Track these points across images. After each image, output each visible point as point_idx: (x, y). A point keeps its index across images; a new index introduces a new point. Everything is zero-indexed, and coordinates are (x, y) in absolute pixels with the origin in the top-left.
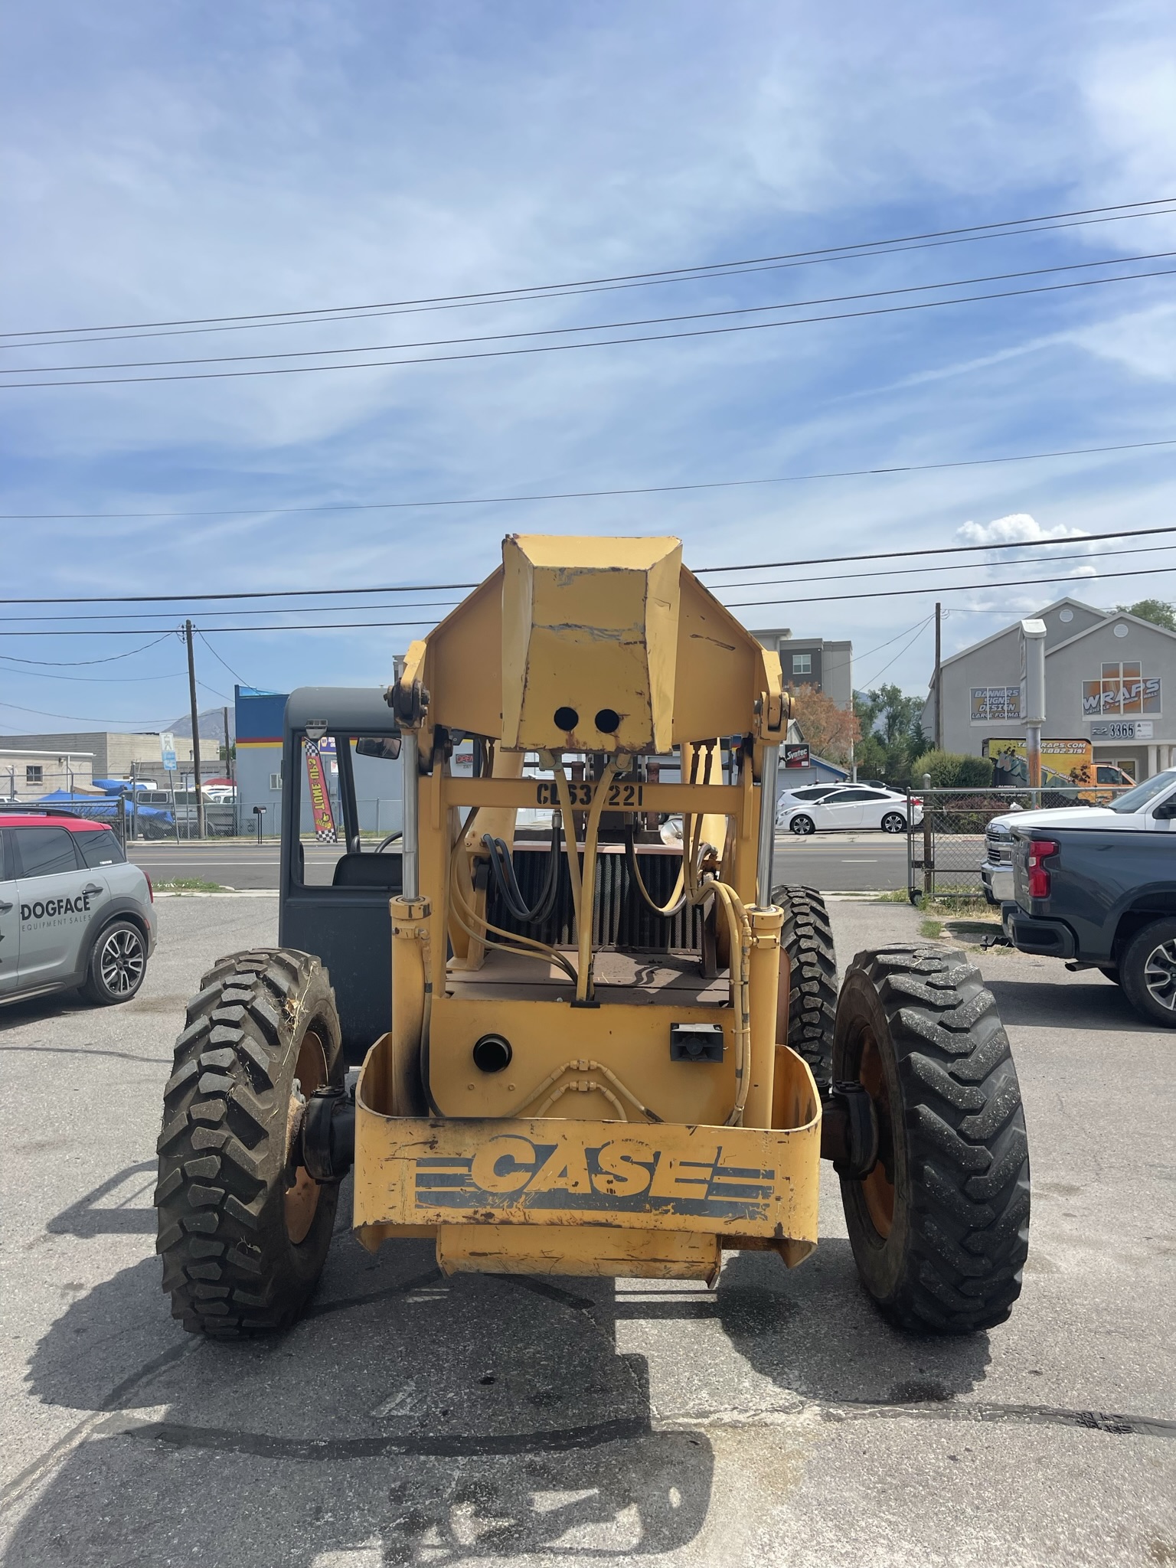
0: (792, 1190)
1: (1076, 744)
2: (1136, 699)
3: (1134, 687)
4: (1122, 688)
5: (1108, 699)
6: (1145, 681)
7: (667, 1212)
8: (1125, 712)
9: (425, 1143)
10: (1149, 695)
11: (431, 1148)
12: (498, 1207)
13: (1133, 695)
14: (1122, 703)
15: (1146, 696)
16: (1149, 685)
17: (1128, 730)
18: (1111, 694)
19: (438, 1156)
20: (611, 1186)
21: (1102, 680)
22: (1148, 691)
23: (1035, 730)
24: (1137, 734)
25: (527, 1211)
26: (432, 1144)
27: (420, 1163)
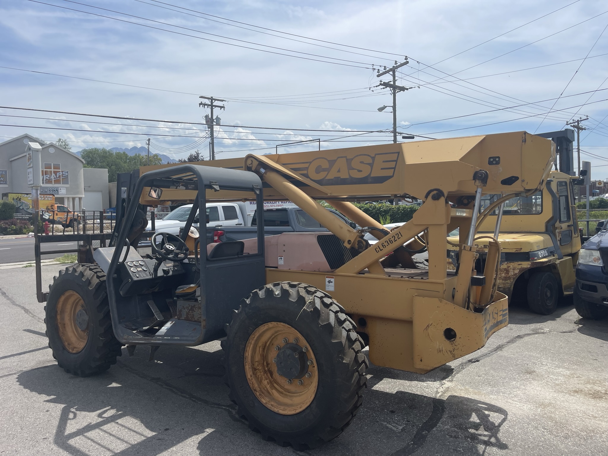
1: (48, 196)
2: (59, 178)
3: (58, 174)
4: (53, 174)
5: (47, 178)
6: (62, 172)
8: (55, 183)
10: (64, 177)
13: (58, 177)
14: (53, 180)
15: (63, 178)
16: (64, 173)
17: (57, 190)
18: (49, 176)
21: (45, 170)
22: (64, 175)
23: (37, 190)
24: (60, 192)
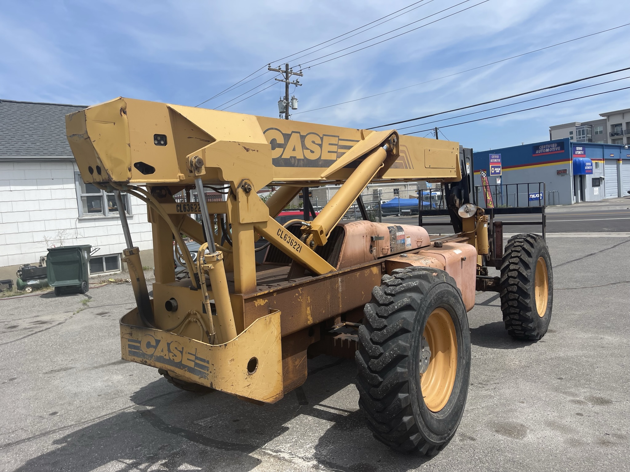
0: (215, 370)
7: (186, 370)
9: (129, 334)
11: (131, 336)
12: (148, 359)
19: (133, 339)
20: (173, 358)
25: (155, 362)
26: (131, 334)
27: (129, 340)
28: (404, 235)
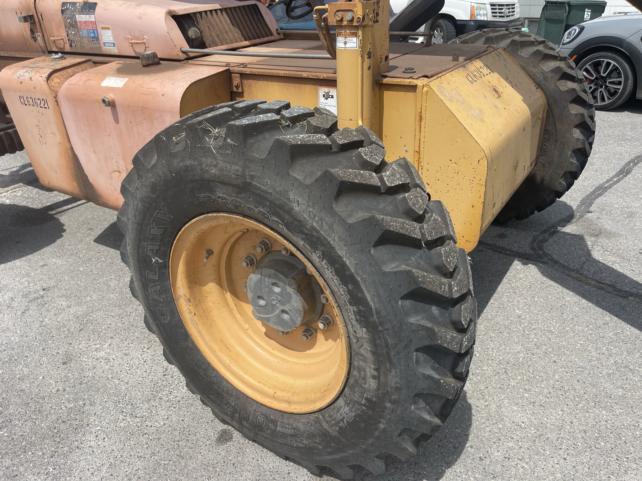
28: (95, 23)
